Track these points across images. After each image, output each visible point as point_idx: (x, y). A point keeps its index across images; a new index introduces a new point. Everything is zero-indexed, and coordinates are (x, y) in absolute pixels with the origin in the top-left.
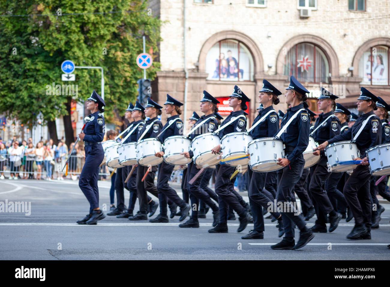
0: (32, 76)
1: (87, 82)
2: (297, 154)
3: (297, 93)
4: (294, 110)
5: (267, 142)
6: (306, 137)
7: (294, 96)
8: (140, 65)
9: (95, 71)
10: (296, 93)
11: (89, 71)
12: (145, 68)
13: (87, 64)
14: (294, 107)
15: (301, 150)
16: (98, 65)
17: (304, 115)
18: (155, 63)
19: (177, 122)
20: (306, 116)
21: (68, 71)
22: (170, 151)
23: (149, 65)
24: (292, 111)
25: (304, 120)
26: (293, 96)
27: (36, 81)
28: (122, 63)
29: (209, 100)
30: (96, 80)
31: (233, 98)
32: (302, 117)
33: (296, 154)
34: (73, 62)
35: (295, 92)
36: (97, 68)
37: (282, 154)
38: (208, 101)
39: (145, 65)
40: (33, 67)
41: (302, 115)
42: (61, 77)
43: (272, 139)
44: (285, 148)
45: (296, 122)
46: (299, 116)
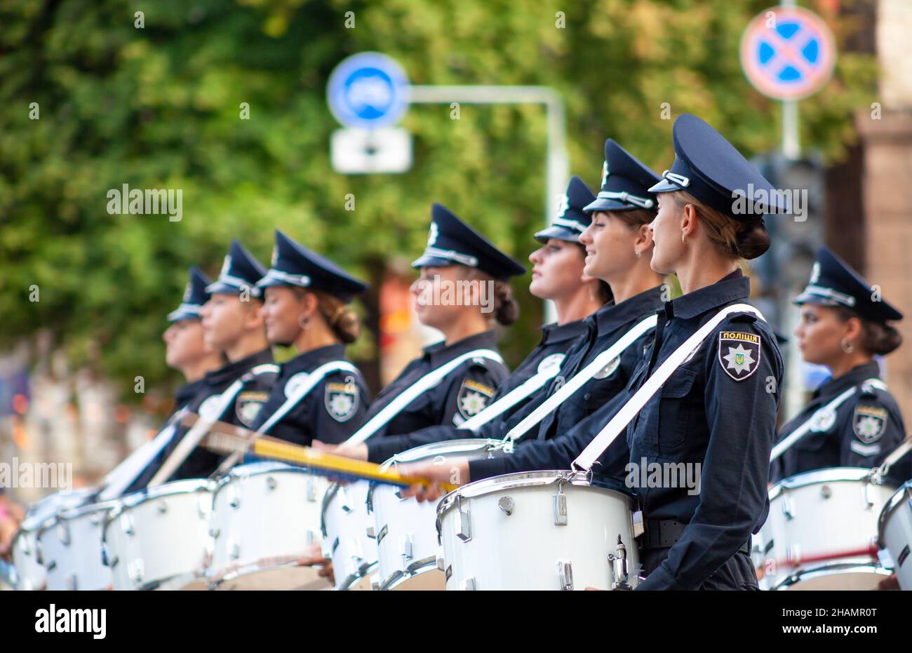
0: (174, 145)
1: (471, 177)
2: (691, 564)
3: (705, 210)
4: (686, 316)
5: (517, 499)
6: (746, 470)
7: (689, 228)
8: (762, 77)
9: (516, 116)
10: (698, 212)
11: (482, 114)
12: (788, 93)
13: (466, 75)
14: (695, 297)
15: (712, 542)
16: (530, 80)
17: (735, 344)
18: (851, 64)
19: (331, 387)
20: (746, 346)
21: (370, 113)
22: (237, 548)
23: (815, 75)
24: (680, 320)
25: (733, 371)
26: (686, 231)
27: (197, 171)
28: (666, 66)
29: (461, 258)
30: (517, 161)
31: (558, 249)
32: (726, 353)
33: (683, 563)
34: (394, 66)
35: (697, 210)
36: (526, 97)
37: (611, 563)
38: (453, 263)
39: (790, 74)
40: (177, 95)
41: (727, 345)
42: (324, 147)
43: (549, 480)
44: (639, 529)
45: (695, 384)
46: (710, 348)
